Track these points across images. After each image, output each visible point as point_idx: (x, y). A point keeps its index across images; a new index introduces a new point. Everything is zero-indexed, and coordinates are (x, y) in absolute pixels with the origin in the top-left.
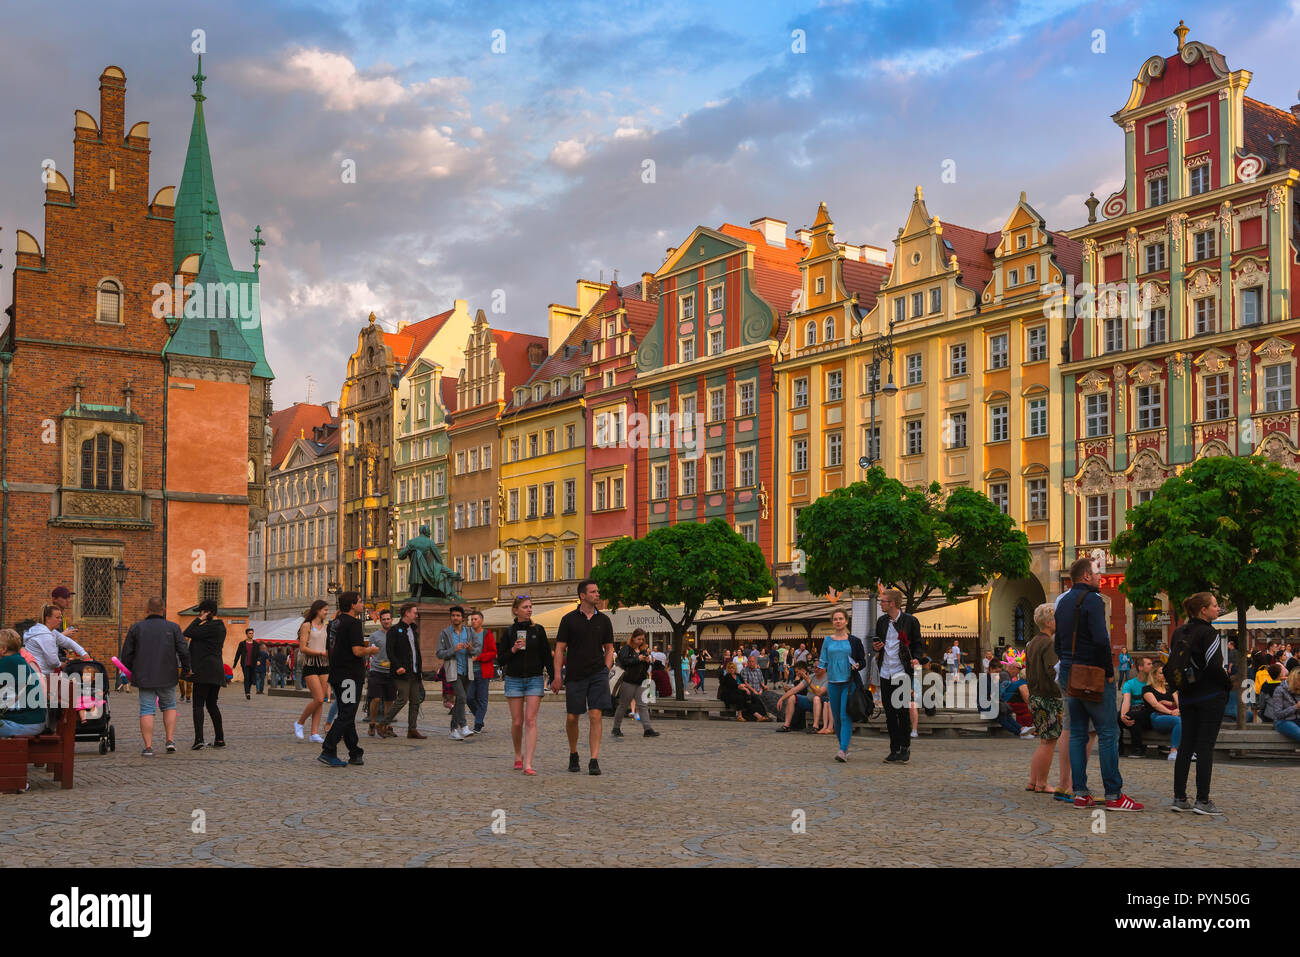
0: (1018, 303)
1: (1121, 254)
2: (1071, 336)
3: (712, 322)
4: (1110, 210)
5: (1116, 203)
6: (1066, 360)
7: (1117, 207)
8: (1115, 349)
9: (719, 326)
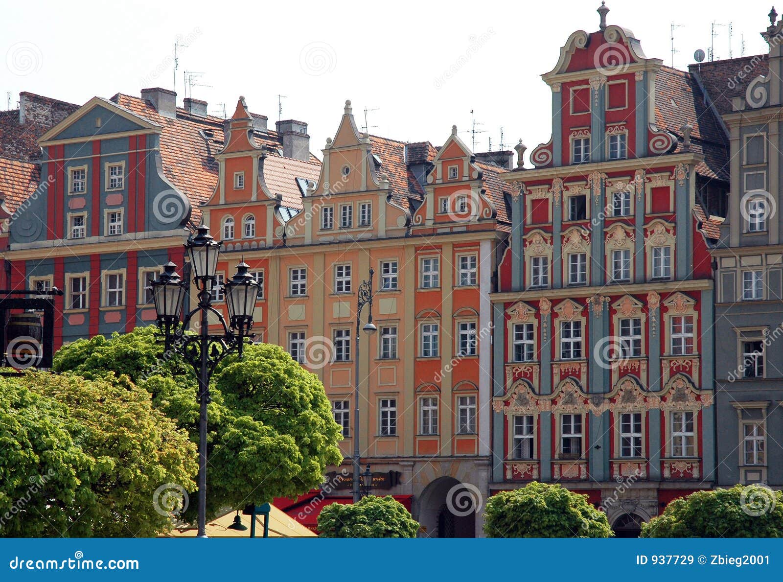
0: (448, 230)
1: (547, 199)
2: (499, 267)
3: (109, 200)
4: (537, 159)
5: (542, 154)
6: (495, 290)
7: (544, 157)
8: (540, 284)
9: (118, 206)
